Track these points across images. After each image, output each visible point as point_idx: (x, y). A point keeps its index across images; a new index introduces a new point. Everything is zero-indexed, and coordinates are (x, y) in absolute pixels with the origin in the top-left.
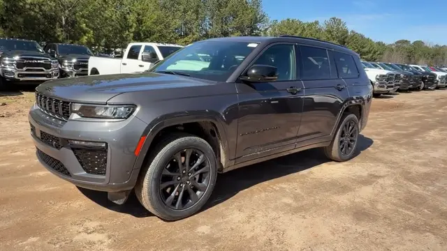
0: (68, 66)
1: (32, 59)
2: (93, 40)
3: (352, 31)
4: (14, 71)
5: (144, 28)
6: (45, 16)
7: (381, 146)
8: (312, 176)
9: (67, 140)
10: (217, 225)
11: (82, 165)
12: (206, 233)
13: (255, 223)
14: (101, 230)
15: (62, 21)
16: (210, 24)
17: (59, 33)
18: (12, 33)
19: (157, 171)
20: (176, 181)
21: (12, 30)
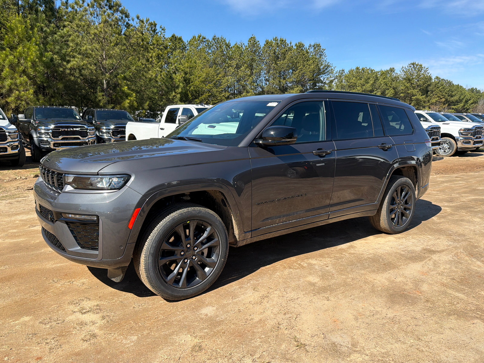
0: (106, 132)
1: (68, 127)
2: (135, 104)
3: (437, 78)
4: (49, 140)
5: (192, 88)
6: (86, 80)
7: (451, 214)
8: (352, 251)
9: (61, 213)
10: (224, 306)
11: (76, 240)
12: (209, 315)
13: (268, 305)
14: (98, 309)
15: (103, 84)
16: (266, 80)
17: (100, 98)
18: (53, 100)
19: (154, 245)
20: (179, 256)
21: (52, 97)
